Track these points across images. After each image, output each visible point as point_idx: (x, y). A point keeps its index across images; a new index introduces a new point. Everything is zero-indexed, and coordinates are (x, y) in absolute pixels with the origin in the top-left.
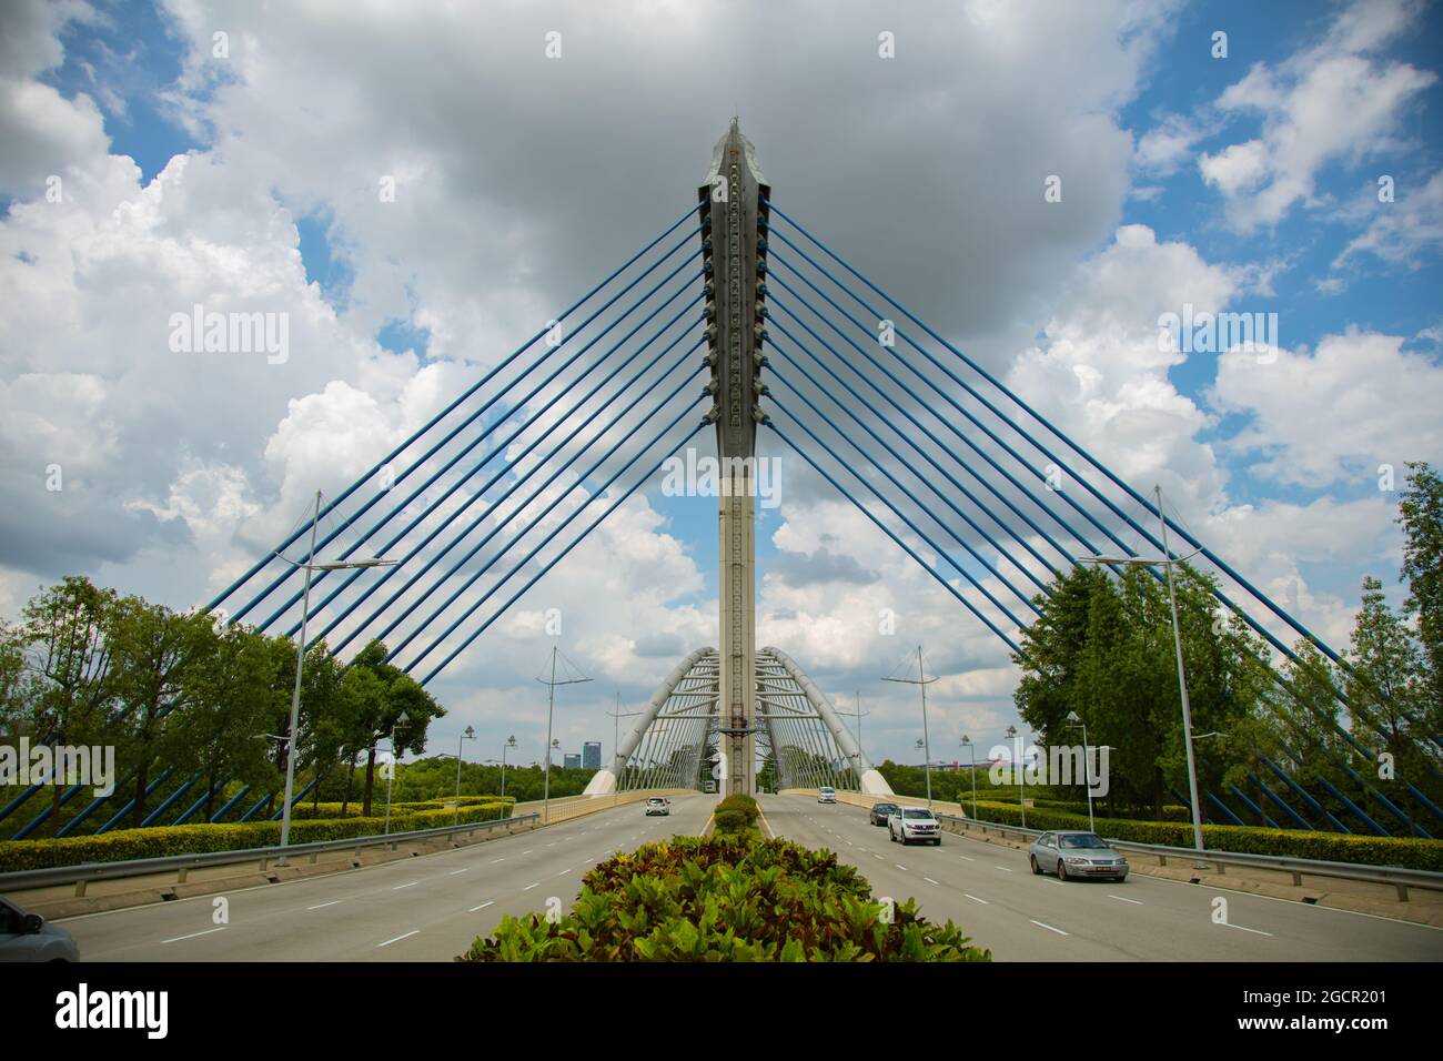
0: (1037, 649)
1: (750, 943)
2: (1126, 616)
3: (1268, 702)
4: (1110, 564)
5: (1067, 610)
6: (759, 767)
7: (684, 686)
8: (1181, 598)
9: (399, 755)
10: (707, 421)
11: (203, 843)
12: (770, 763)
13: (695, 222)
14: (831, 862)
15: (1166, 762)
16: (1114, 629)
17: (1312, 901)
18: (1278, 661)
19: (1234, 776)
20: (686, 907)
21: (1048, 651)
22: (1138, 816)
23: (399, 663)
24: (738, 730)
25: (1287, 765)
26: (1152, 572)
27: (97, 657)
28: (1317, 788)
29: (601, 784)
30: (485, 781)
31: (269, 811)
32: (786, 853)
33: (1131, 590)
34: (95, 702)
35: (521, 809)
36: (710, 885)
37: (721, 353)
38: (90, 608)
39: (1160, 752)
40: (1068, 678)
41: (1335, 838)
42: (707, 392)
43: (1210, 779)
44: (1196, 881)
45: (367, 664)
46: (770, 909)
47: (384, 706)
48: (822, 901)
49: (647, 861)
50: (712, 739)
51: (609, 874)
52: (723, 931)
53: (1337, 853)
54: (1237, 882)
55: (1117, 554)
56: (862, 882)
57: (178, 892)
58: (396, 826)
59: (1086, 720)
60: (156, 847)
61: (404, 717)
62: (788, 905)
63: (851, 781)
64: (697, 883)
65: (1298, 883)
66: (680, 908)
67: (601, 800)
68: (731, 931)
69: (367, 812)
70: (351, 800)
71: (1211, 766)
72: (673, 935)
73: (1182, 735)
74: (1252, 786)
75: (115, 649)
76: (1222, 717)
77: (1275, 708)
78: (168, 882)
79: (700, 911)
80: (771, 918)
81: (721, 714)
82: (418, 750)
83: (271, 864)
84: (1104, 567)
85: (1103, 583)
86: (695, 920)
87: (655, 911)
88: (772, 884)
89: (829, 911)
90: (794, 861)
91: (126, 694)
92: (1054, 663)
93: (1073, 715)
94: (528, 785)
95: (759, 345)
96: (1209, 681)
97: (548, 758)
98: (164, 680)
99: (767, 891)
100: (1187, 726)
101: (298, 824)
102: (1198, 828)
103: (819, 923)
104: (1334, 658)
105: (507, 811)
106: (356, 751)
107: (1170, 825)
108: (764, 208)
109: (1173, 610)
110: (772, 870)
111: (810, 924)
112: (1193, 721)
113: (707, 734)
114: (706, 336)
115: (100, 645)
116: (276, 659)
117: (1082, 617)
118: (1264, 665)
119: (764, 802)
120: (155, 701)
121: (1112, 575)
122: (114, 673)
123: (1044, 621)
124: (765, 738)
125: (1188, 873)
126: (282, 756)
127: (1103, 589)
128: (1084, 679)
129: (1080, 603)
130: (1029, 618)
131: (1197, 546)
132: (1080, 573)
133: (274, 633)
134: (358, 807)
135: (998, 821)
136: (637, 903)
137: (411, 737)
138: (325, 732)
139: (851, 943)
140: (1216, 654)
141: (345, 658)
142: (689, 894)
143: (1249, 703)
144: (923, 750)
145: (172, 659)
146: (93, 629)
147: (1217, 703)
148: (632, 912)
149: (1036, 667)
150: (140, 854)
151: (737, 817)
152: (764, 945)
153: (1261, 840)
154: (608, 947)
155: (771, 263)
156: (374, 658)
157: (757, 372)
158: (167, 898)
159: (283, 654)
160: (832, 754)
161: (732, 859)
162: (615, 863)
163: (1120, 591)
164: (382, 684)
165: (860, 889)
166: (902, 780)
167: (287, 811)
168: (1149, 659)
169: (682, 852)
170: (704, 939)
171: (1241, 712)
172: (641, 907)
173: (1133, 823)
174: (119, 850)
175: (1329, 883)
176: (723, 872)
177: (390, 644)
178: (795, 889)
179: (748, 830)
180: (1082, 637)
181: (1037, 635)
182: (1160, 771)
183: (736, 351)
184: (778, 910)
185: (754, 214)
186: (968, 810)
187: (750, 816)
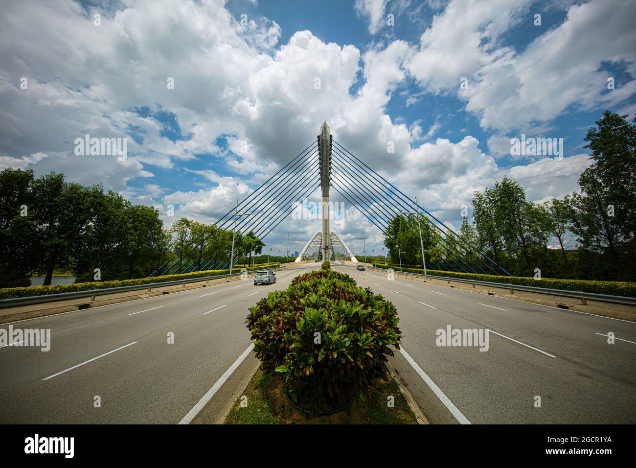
0: (388, 232)
1: (330, 299)
2: (408, 225)
3: (440, 243)
4: (404, 213)
5: (395, 224)
6: (330, 256)
7: (315, 240)
8: (421, 222)
9: (256, 254)
10: (319, 185)
11: (213, 274)
12: (333, 255)
13: (317, 143)
14: (347, 277)
15: (418, 256)
16: (405, 228)
17: (453, 287)
18: (442, 235)
19: (432, 259)
20: (314, 289)
21: (391, 232)
22: (412, 267)
23: (256, 235)
24: (326, 248)
25: (444, 257)
26: (414, 216)
27: (189, 235)
28: (452, 262)
29: (298, 260)
30: (275, 260)
31: (228, 267)
32: (337, 275)
33: (409, 219)
34: (189, 245)
35: (282, 265)
36: (320, 283)
37: (322, 171)
38: (187, 225)
39: (416, 254)
40: (395, 238)
41: (457, 273)
42: (319, 179)
43: (427, 260)
44: (425, 282)
45: (249, 236)
46: (335, 290)
47: (253, 244)
48: (348, 288)
49: (306, 277)
50: (321, 251)
51: (297, 280)
52: (323, 296)
53: (458, 276)
54: (435, 282)
55: (405, 211)
56: (355, 282)
57: (207, 285)
58: (255, 269)
59: (399, 246)
60: (202, 275)
61: (257, 246)
62: (340, 288)
63: (349, 259)
64: (317, 283)
65: (449, 283)
66: (312, 289)
67: (299, 263)
68: (326, 296)
69: (249, 267)
70: (246, 264)
71: (428, 257)
72: (310, 298)
73: (421, 250)
74: (437, 261)
75: (193, 233)
76: (430, 246)
77: (442, 245)
78: (204, 283)
79: (318, 290)
80: (335, 292)
81: (323, 245)
82: (260, 253)
83: (228, 278)
84: (403, 215)
85: (403, 218)
86: (316, 293)
87: (307, 290)
88: (335, 283)
89: (350, 290)
90: (340, 277)
91: (196, 243)
92: (392, 235)
93: (396, 246)
94: (283, 261)
95: (330, 169)
96: (426, 239)
97: (288, 255)
98: (204, 240)
99: (334, 284)
100: (423, 248)
101: (234, 269)
102: (425, 270)
103: (347, 293)
104: (456, 235)
105: (279, 266)
106: (247, 254)
107: (419, 269)
108: (331, 140)
109: (419, 224)
110: (335, 279)
111: (345, 294)
112: (424, 247)
113: (320, 249)
114: (319, 168)
115: (190, 232)
116: (229, 235)
117: (398, 225)
118: (439, 236)
119: (331, 263)
120: (202, 244)
121: (405, 216)
122: (193, 239)
123: (390, 226)
124: (332, 250)
125: (423, 280)
126: (231, 255)
127: (403, 219)
128: (399, 238)
129: (398, 222)
130: (387, 226)
131: (424, 210)
132: (398, 216)
133: (228, 230)
134: (248, 265)
135: (380, 268)
136: (302, 288)
137: (259, 250)
138: (240, 250)
139: (358, 301)
140: (428, 233)
141: (244, 235)
142: (315, 286)
143: (436, 244)
144: (364, 253)
145: (206, 235)
146: (188, 229)
147: (428, 244)
148: (301, 290)
149: (388, 236)
150: (198, 277)
151: (326, 266)
152: (334, 300)
153: (439, 273)
154: (294, 301)
155: (332, 157)
156: (251, 234)
157: (330, 175)
158: (204, 286)
159: (231, 234)
160: (345, 254)
161: (326, 276)
162: (299, 277)
163: (406, 219)
164: (252, 240)
165: (355, 283)
166: (360, 259)
167: (231, 267)
168: (413, 234)
169: (314, 274)
170: (318, 299)
171: (434, 245)
172: (303, 289)
173: (410, 269)
174: (193, 276)
175: (456, 283)
176: (323, 280)
177: (254, 231)
178: (340, 284)
179: (328, 269)
180: (398, 229)
181: (389, 229)
182: (416, 258)
183: (325, 171)
184: (337, 290)
185: (329, 142)
186: (374, 265)
187: (329, 266)
